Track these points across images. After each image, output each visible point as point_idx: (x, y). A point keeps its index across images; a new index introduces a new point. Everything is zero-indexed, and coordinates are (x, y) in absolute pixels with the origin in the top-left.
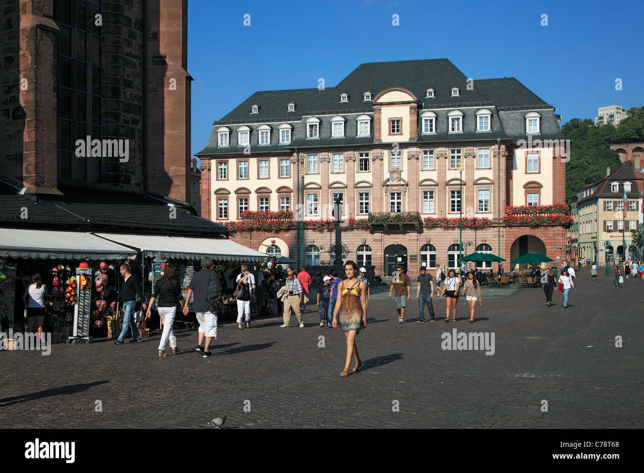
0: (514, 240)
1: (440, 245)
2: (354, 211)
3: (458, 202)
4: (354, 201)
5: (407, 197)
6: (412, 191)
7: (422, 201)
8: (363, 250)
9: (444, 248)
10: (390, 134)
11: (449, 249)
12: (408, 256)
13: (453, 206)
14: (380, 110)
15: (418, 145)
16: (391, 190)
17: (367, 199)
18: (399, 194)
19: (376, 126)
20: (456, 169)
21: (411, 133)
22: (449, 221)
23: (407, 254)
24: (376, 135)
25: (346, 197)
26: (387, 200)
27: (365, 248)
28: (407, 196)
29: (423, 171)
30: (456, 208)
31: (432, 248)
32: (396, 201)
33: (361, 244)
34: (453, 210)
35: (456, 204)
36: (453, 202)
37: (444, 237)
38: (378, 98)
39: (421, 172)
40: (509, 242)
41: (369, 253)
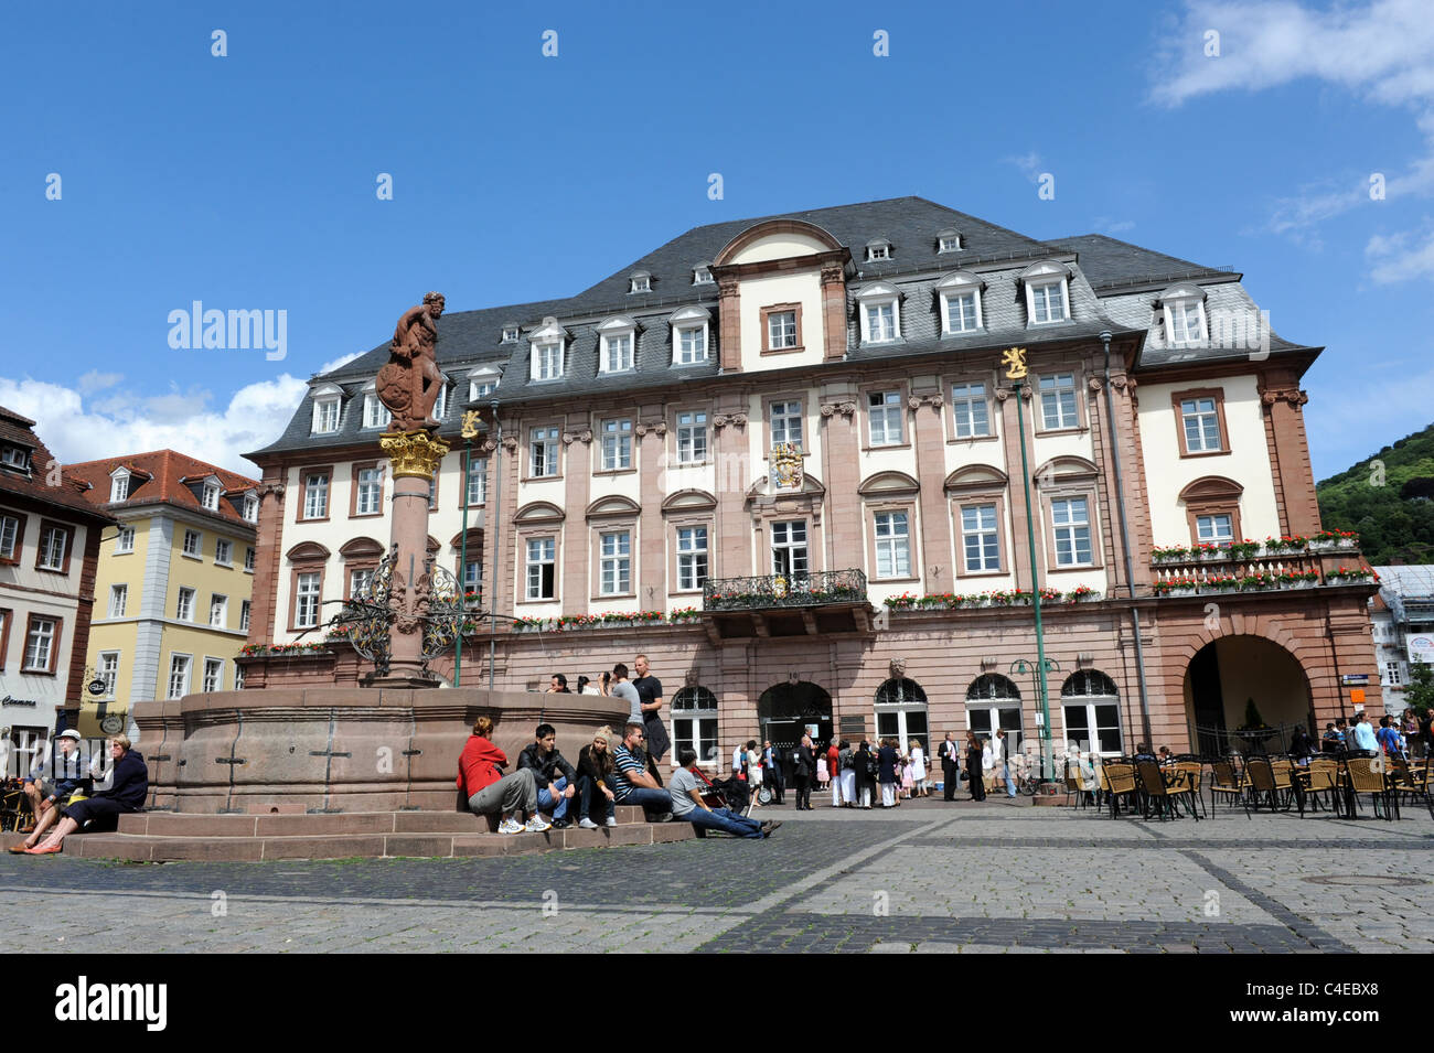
0: (1192, 654)
1: (937, 681)
2: (664, 582)
3: (990, 538)
4: (663, 551)
5: (823, 533)
6: (839, 511)
7: (871, 540)
8: (689, 706)
9: (952, 689)
10: (765, 352)
11: (972, 693)
12: (836, 720)
13: (973, 552)
14: (735, 286)
15: (852, 374)
16: (773, 512)
17: (702, 544)
18: (799, 525)
19: (725, 331)
20: (972, 440)
21: (828, 342)
22: (960, 600)
23: (831, 715)
24: (727, 355)
25: (638, 541)
26: (762, 542)
27: (696, 697)
28: (823, 526)
29: (869, 450)
30: (982, 558)
31: (914, 691)
32: (791, 544)
33: (682, 684)
34: (974, 565)
35: (981, 545)
36: (972, 539)
37: (952, 653)
38: (731, 255)
39: (862, 455)
40: (1175, 661)
41: (708, 714)
